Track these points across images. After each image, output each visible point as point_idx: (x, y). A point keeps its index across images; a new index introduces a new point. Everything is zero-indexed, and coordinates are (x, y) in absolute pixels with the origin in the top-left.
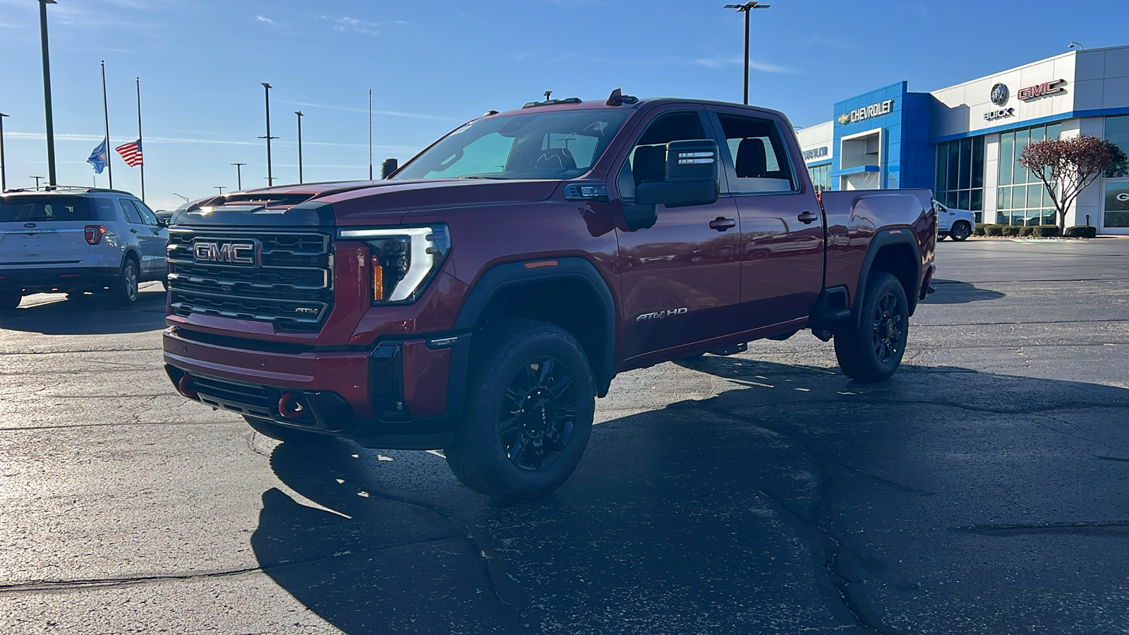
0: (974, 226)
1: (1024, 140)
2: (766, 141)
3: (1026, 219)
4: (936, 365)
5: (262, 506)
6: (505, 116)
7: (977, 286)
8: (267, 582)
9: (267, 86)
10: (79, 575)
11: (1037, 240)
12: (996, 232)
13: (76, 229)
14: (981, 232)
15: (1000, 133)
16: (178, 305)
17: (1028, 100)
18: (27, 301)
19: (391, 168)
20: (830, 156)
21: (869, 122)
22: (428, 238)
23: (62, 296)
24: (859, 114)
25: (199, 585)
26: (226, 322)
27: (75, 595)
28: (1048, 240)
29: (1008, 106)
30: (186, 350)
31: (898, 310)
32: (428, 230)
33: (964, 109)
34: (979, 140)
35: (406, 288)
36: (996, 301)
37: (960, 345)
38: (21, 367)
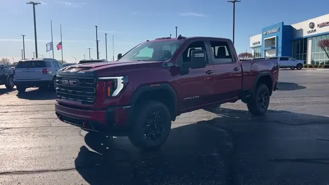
0: (304, 65)
1: (320, 39)
2: (225, 47)
3: (320, 63)
4: (278, 110)
5: (79, 151)
6: (151, 42)
7: (299, 85)
8: (76, 172)
9: (96, 27)
10: (28, 170)
11: (323, 69)
12: (310, 67)
13: (41, 70)
14: (306, 67)
15: (312, 37)
16: (59, 96)
17: (320, 27)
18: (28, 90)
19: (120, 56)
20: (261, 44)
21: (272, 34)
22: (122, 79)
23: (37, 88)
24: (269, 32)
25: (59, 173)
26: (70, 101)
27: (26, 175)
28: (326, 69)
29: (314, 29)
30: (60, 109)
31: (266, 95)
32: (122, 77)
33: (301, 30)
34: (306, 39)
35: (117, 92)
36: (304, 90)
37: (288, 104)
38: (23, 110)
